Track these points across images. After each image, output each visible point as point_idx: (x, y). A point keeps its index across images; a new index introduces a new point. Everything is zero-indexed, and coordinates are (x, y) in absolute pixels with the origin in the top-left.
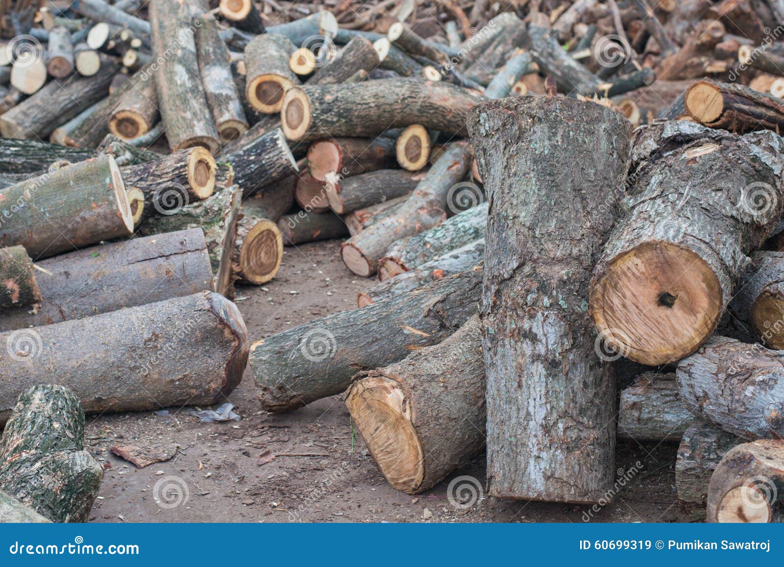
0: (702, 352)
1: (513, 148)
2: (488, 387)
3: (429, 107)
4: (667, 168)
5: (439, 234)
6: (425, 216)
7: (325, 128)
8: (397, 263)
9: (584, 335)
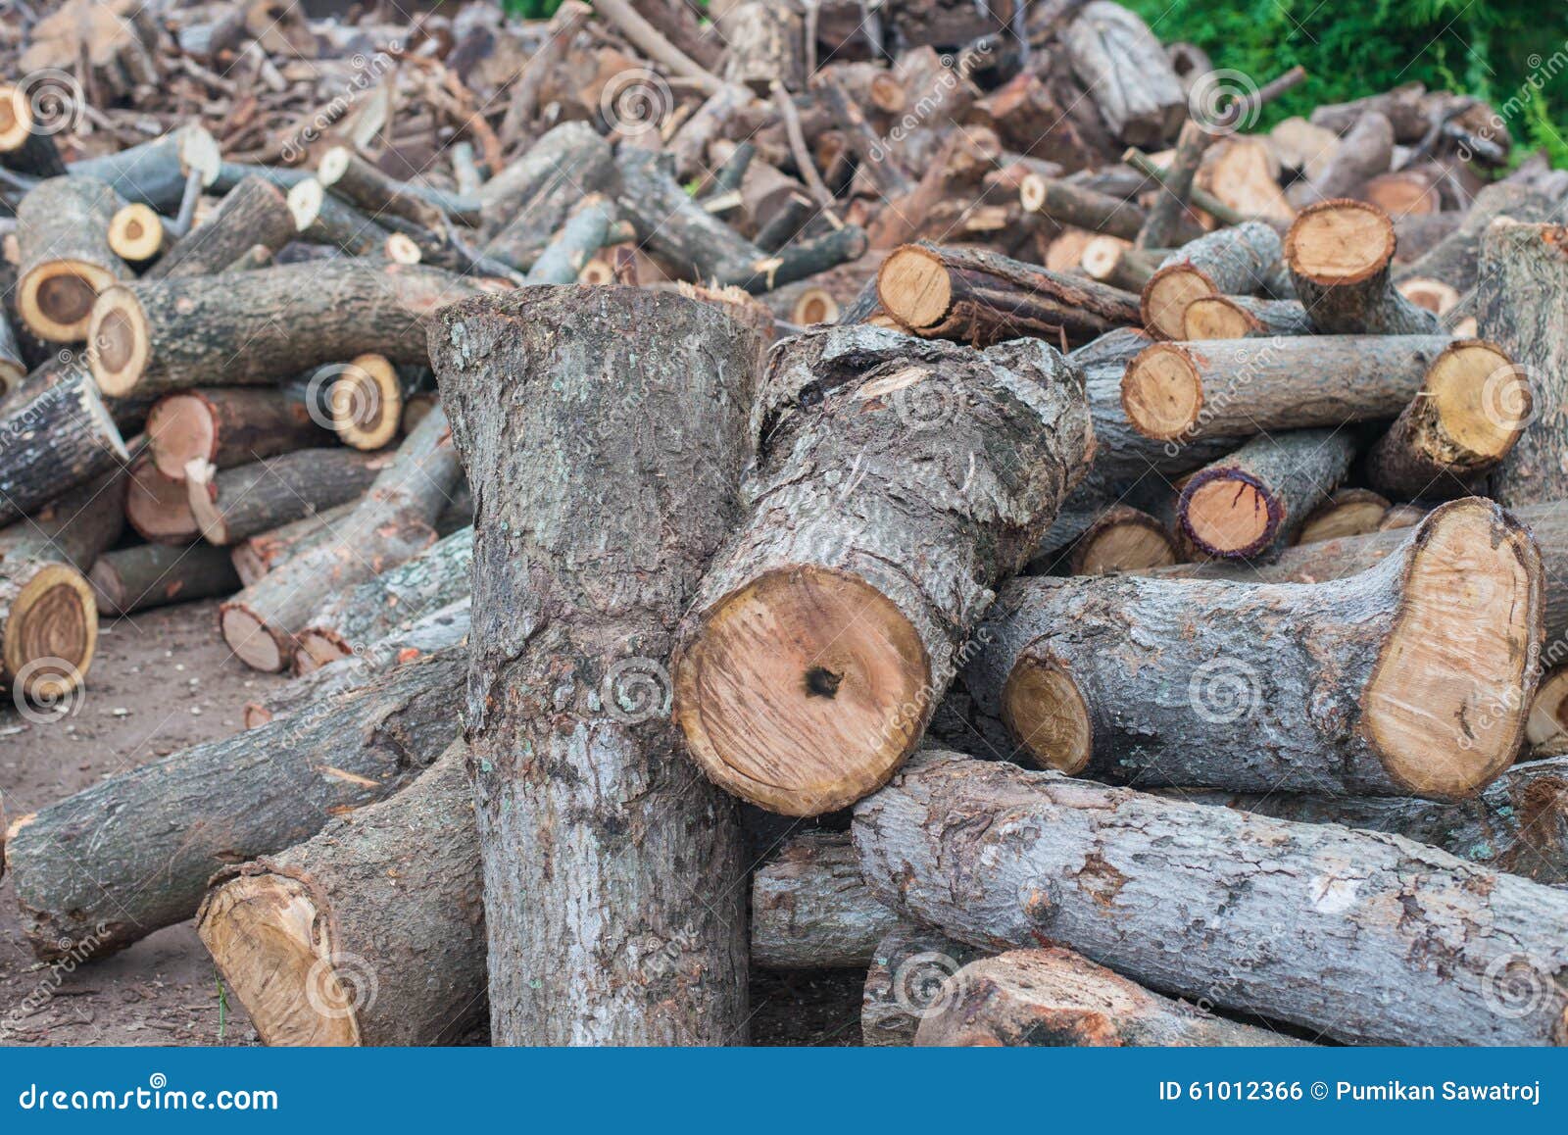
0: (899, 783)
1: (518, 392)
2: (487, 882)
3: (394, 318)
4: (825, 420)
5: (414, 577)
6: (392, 541)
7: (180, 369)
8: (329, 640)
9: (671, 763)
